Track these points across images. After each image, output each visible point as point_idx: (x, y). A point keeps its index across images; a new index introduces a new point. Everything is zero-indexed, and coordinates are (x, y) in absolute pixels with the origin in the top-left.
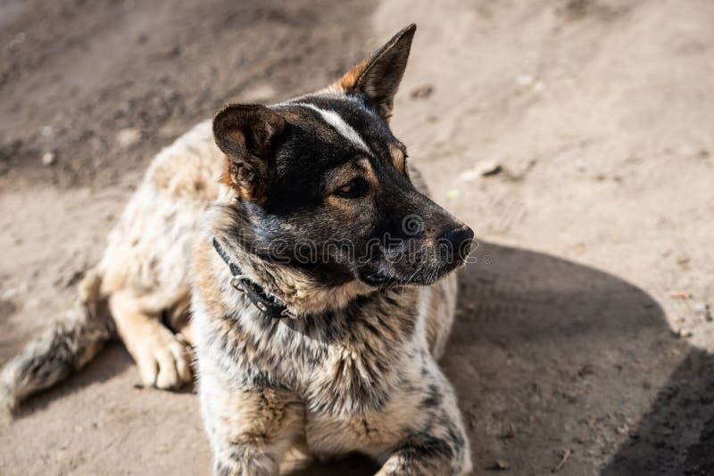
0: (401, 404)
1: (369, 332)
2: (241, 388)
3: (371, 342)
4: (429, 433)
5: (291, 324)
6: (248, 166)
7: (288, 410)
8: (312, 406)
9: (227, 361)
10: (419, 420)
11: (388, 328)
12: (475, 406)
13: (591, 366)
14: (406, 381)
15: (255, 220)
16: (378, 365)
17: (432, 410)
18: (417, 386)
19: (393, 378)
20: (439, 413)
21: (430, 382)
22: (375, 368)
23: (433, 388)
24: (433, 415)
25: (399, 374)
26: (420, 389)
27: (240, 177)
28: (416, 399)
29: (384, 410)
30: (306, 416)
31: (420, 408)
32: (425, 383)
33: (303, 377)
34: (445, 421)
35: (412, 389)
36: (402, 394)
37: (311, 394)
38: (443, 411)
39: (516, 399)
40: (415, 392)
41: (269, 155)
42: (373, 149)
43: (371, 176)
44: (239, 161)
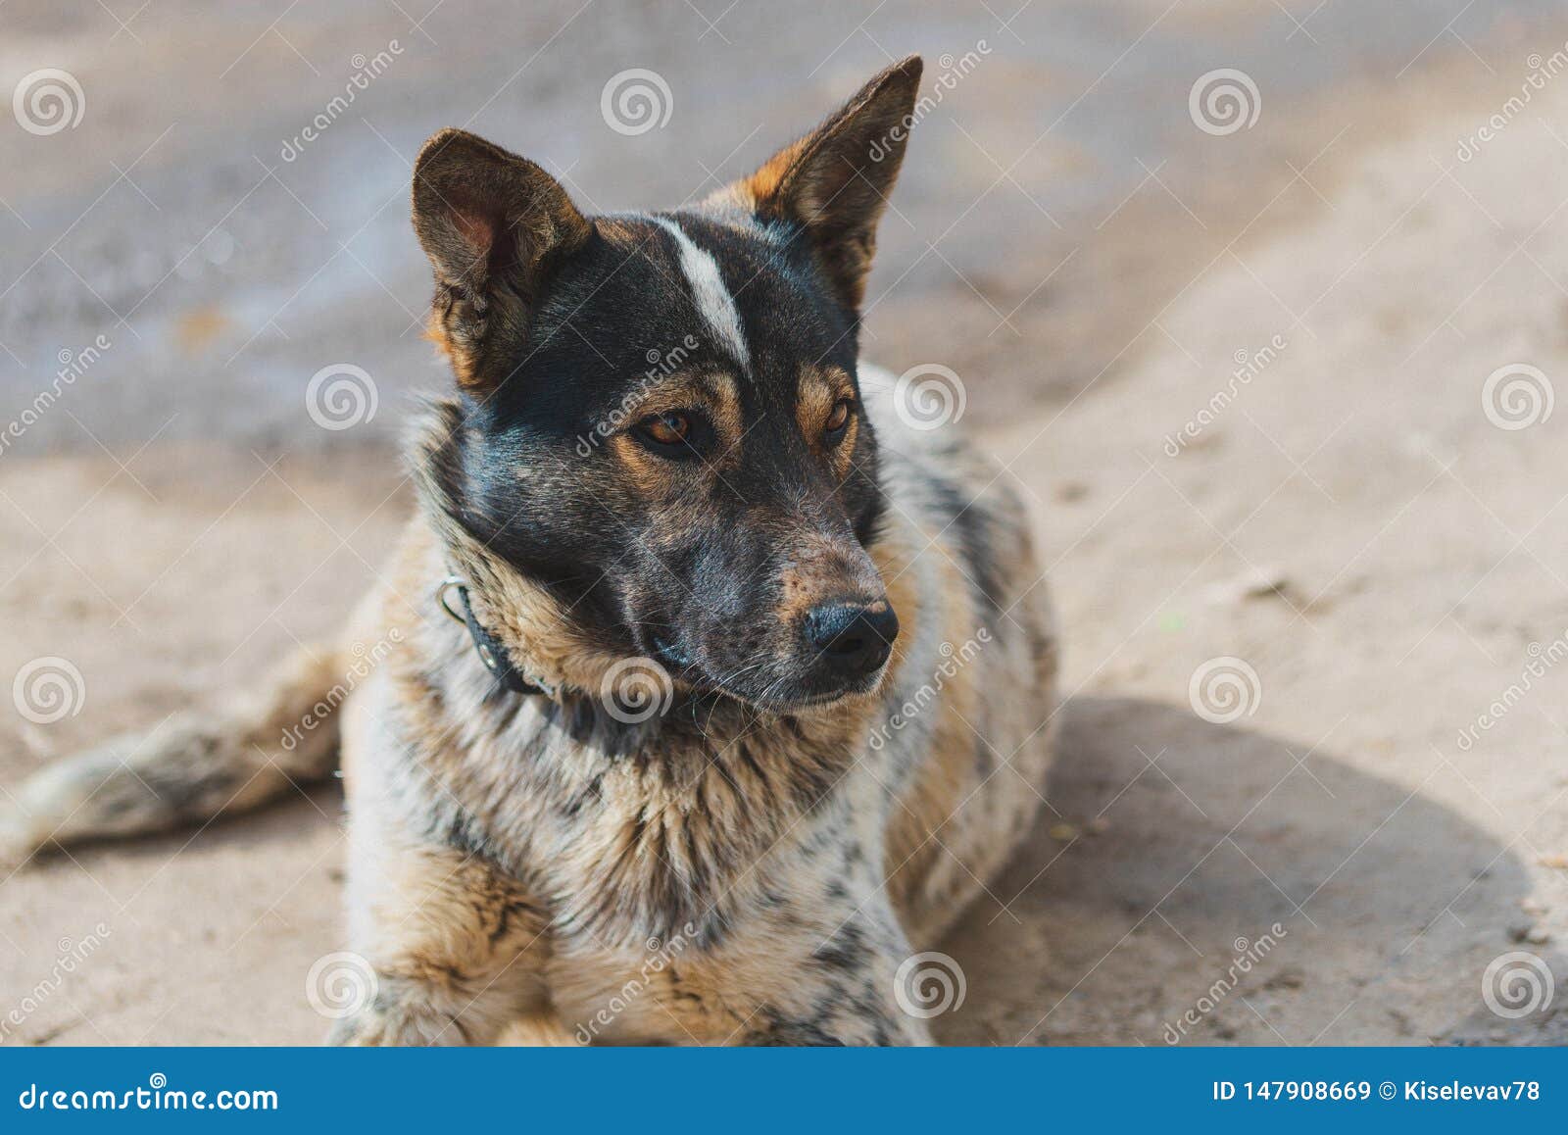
0: (761, 949)
1: (713, 774)
2: (415, 846)
3: (712, 796)
4: (824, 1027)
5: (548, 709)
6: (480, 303)
7: (514, 920)
8: (564, 918)
9: (403, 779)
10: (802, 995)
11: (761, 775)
14: (777, 901)
15: (476, 440)
16: (715, 849)
17: (837, 976)
18: (807, 916)
19: (745, 883)
20: (855, 989)
21: (850, 917)
22: (705, 853)
23: (852, 932)
24: (840, 991)
25: (763, 879)
26: (815, 926)
27: (454, 321)
28: (801, 945)
29: (718, 954)
30: (548, 939)
31: (805, 966)
32: (834, 916)
33: (546, 845)
34: (869, 1008)
35: (792, 920)
36: (765, 928)
37: (560, 888)
38: (870, 986)
40: (798, 929)
42: (755, 362)
43: (728, 416)
44: (455, 282)
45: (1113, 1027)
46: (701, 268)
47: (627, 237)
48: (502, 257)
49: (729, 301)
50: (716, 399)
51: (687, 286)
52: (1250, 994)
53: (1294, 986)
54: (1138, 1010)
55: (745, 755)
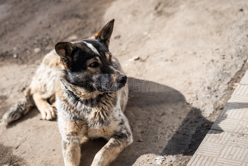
0: (113, 124)
1: (103, 104)
2: (69, 120)
3: (104, 107)
4: (121, 132)
5: (82, 102)
6: (66, 59)
7: (83, 126)
8: (89, 125)
9: (66, 113)
10: (118, 129)
11: (109, 103)
12: (133, 124)
13: (165, 113)
14: (114, 118)
15: (69, 74)
16: (107, 114)
17: (122, 126)
18: (118, 119)
19: (111, 117)
20: (124, 127)
21: (121, 118)
22: (105, 115)
23: (122, 120)
24: (122, 127)
25: (113, 116)
26: (119, 120)
27: (64, 62)
28: (117, 123)
29: (108, 126)
30: (87, 128)
31: (118, 125)
32: (120, 118)
33: (86, 117)
34: (125, 129)
35: (116, 120)
36: (113, 122)
37: (88, 122)
38: (125, 126)
39: (145, 122)
40: (117, 121)
41: (72, 56)
42: (100, 54)
43: (99, 61)
44: (63, 58)
45: (147, 124)
46: (90, 45)
47: (80, 45)
48: (67, 53)
49: (95, 48)
50: (97, 60)
51: (89, 48)
52: (160, 116)
53: (165, 114)
54: (148, 121)
55: (106, 102)
